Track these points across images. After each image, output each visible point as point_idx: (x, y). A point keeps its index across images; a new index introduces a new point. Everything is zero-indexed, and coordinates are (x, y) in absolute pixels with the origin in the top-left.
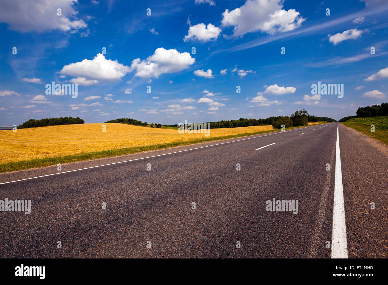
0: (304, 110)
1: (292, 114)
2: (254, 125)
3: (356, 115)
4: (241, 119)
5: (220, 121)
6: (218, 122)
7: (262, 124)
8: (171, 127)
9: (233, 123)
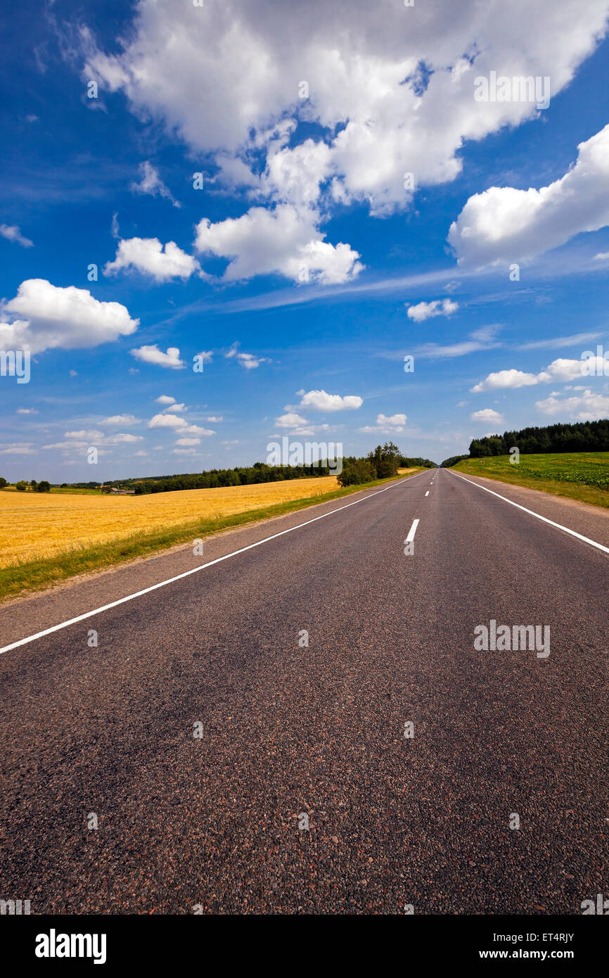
0: (391, 443)
1: (369, 452)
2: (287, 478)
3: (468, 453)
4: (258, 466)
5: (208, 470)
6: (205, 474)
7: (304, 474)
8: (78, 490)
9: (240, 475)
